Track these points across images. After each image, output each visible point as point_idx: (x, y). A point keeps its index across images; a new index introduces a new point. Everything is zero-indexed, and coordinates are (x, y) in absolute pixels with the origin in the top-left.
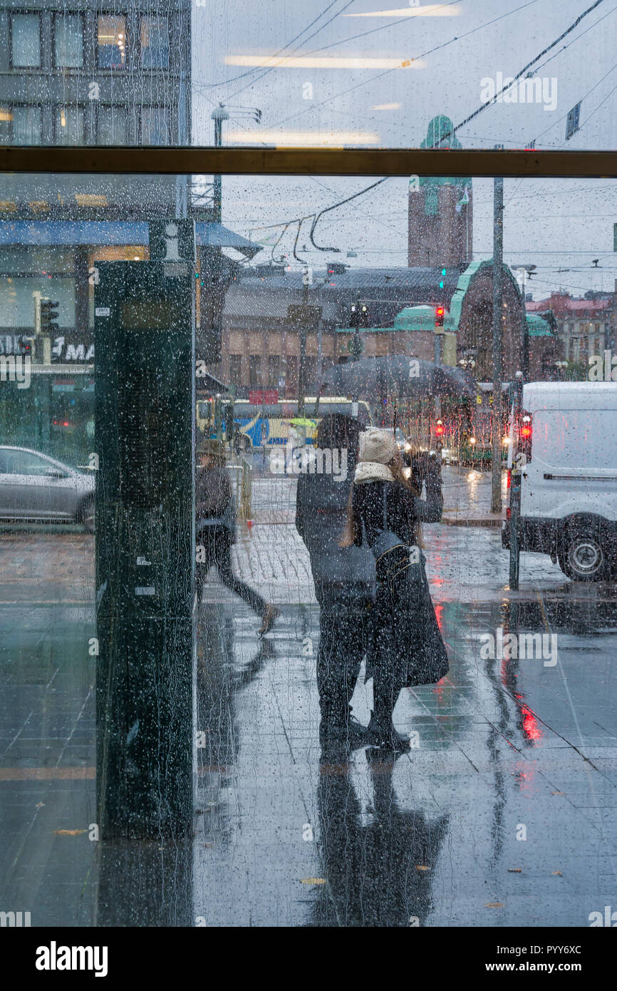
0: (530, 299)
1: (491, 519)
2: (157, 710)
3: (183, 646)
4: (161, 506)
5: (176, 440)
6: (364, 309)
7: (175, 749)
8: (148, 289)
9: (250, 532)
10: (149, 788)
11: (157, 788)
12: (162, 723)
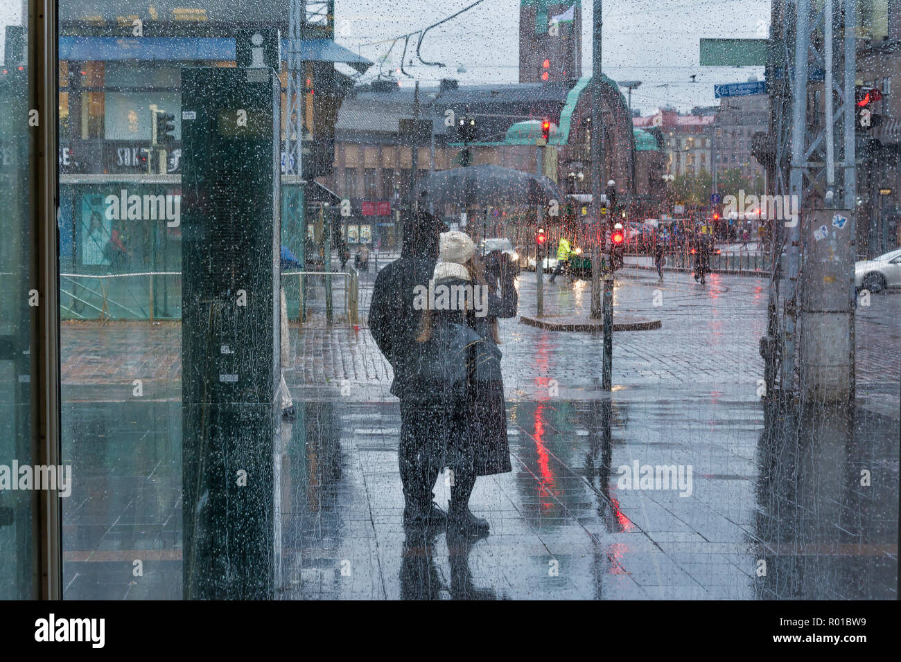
0: (638, 114)
1: (589, 324)
2: (225, 481)
3: (250, 421)
4: (229, 291)
5: (243, 230)
6: (473, 123)
7: (242, 516)
8: (217, 90)
9: (357, 336)
10: (218, 553)
11: (225, 554)
12: (230, 494)
